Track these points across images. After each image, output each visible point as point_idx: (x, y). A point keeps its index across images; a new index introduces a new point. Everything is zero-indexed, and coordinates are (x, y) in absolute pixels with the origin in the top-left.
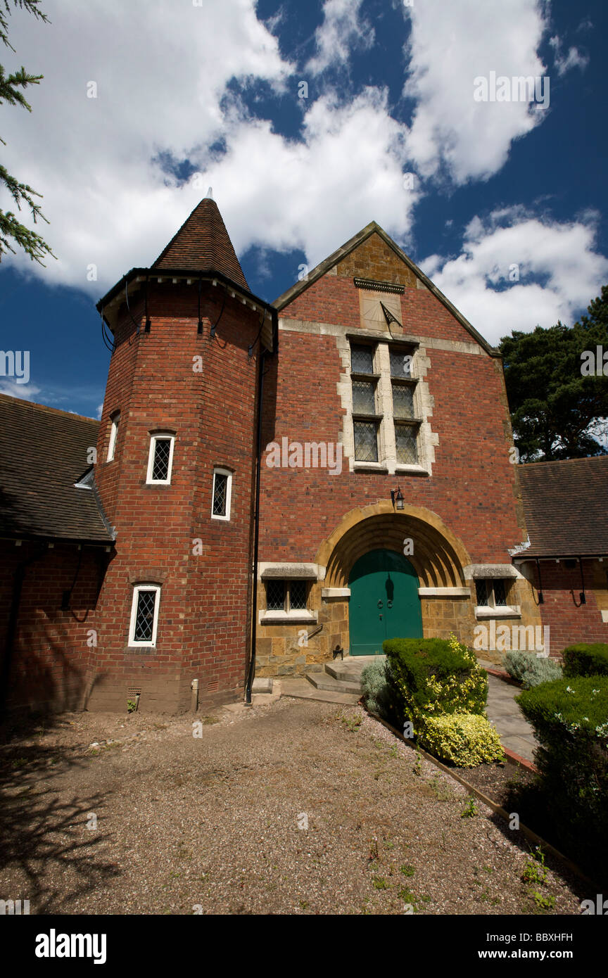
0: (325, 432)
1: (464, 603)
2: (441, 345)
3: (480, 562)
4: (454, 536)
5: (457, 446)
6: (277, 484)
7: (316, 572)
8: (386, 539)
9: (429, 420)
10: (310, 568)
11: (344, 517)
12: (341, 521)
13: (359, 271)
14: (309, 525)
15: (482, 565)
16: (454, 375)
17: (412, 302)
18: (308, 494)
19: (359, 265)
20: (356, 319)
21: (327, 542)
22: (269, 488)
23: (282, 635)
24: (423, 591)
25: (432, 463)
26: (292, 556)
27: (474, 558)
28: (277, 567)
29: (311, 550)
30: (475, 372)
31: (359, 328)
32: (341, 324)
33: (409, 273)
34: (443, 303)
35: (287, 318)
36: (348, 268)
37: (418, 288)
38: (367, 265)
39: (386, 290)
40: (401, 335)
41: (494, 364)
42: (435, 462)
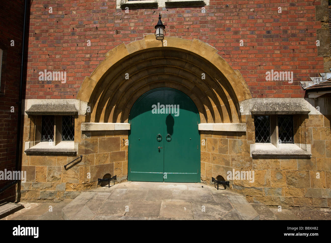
1: (239, 140)
3: (262, 96)
4: (231, 68)
6: (45, 27)
7: (78, 108)
8: (165, 77)
10: (72, 103)
11: (108, 54)
12: (105, 58)
14: (73, 64)
15: (264, 99)
18: (73, 34)
21: (90, 79)
22: (37, 32)
23: (44, 164)
24: (203, 126)
26: (56, 93)
27: (255, 92)
28: (41, 103)
29: (76, 86)
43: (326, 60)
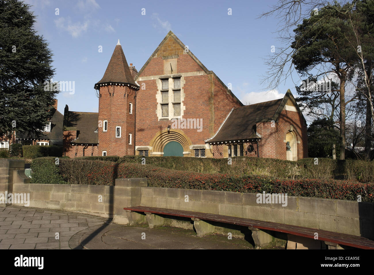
0: (152, 110)
2: (189, 74)
3: (195, 144)
4: (187, 137)
5: (191, 109)
9: (183, 102)
10: (148, 147)
11: (157, 133)
13: (164, 53)
16: (193, 85)
17: (181, 60)
19: (164, 51)
20: (162, 72)
21: (152, 140)
24: (184, 153)
25: (183, 116)
26: (143, 144)
27: (193, 143)
28: (140, 147)
29: (148, 142)
30: (201, 82)
31: (163, 74)
32: (158, 75)
33: (181, 49)
34: (192, 58)
35: (143, 76)
36: (161, 53)
37: (184, 54)
38: (167, 50)
39: (172, 58)
40: (176, 74)
41: (209, 77)
42: (183, 115)
43: (211, 134)
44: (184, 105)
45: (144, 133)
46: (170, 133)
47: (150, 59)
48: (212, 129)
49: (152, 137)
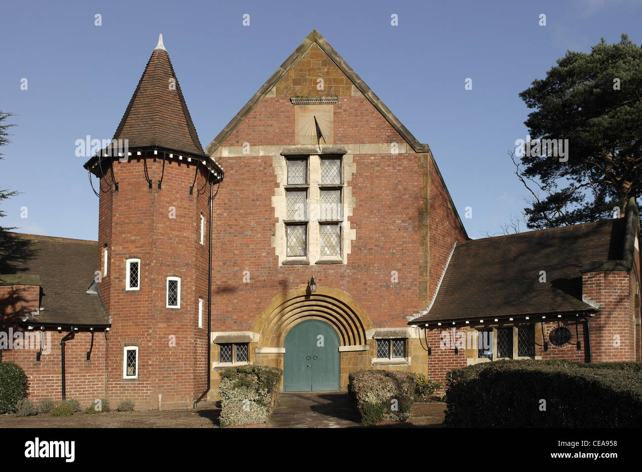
0: (260, 238)
1: (365, 356)
2: (368, 149)
3: (380, 327)
4: (361, 309)
5: (372, 238)
7: (252, 337)
10: (248, 334)
11: (274, 299)
12: (271, 302)
13: (297, 89)
14: (247, 306)
15: (382, 329)
16: (377, 176)
17: (345, 111)
18: (247, 285)
19: (296, 82)
20: (290, 136)
21: (260, 317)
24: (342, 348)
25: (348, 255)
26: (235, 327)
27: (376, 324)
28: (224, 335)
29: (249, 322)
30: (399, 171)
31: (294, 145)
32: (277, 144)
33: (344, 81)
34: (376, 107)
35: (232, 145)
36: (286, 88)
37: (352, 95)
38: (305, 80)
39: (320, 103)
40: (331, 146)
41: (419, 160)
42: (350, 253)
43: (424, 302)
44: (352, 228)
45: (234, 299)
46: (312, 298)
47: (254, 101)
48: (426, 290)
49: (259, 310)
